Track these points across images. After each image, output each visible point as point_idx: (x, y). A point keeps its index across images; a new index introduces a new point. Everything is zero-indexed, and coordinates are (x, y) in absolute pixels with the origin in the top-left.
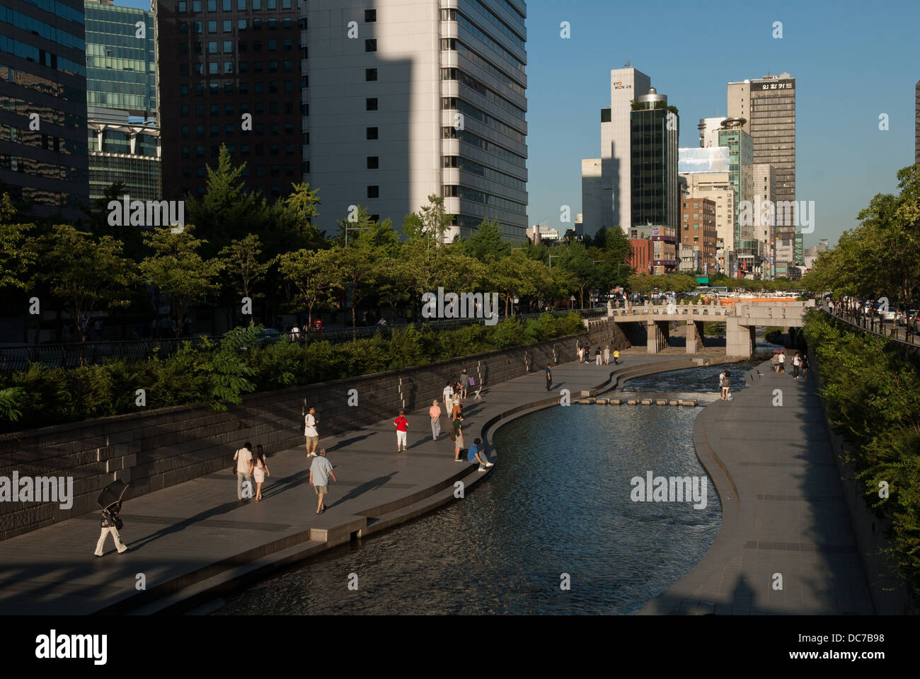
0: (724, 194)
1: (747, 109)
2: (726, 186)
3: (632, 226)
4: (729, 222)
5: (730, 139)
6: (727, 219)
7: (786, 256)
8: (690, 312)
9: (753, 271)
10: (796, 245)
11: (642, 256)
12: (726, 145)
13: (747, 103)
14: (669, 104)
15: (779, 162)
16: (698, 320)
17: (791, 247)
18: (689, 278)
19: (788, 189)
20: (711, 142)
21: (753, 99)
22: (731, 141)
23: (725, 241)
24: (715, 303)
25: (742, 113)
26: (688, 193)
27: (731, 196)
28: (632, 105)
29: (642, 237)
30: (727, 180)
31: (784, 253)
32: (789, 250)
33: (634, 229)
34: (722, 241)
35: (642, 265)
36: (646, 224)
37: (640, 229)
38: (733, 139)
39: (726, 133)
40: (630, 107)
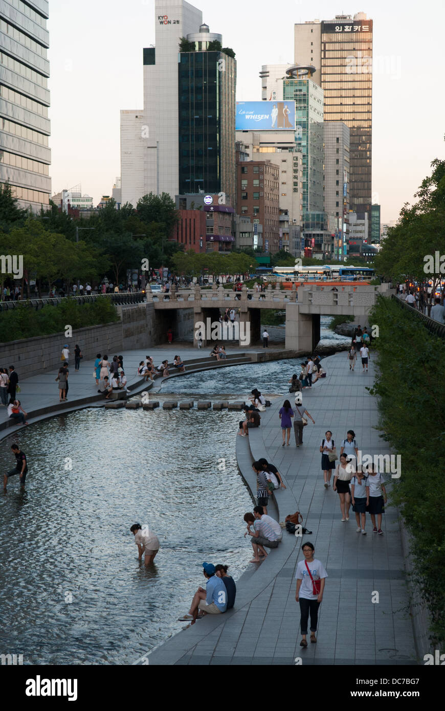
0: (288, 156)
1: (316, 55)
2: (292, 148)
3: (181, 192)
4: (295, 190)
5: (297, 91)
6: (291, 186)
7: (361, 232)
8: (244, 297)
9: (323, 249)
10: (373, 219)
11: (192, 230)
12: (292, 98)
13: (317, 48)
14: (224, 46)
15: (354, 120)
16: (254, 306)
17: (366, 221)
18: (247, 257)
19: (364, 153)
20: (274, 93)
21: (325, 43)
22: (298, 93)
23: (289, 213)
24: (274, 287)
25: (312, 59)
26: (248, 155)
27: (297, 159)
28: (181, 45)
29: (192, 206)
30: (293, 140)
31: (359, 228)
32: (363, 225)
33: (183, 196)
34: (286, 214)
35: (192, 241)
36: (197, 192)
37: (190, 196)
38: (300, 90)
39: (292, 84)
40: (179, 47)
